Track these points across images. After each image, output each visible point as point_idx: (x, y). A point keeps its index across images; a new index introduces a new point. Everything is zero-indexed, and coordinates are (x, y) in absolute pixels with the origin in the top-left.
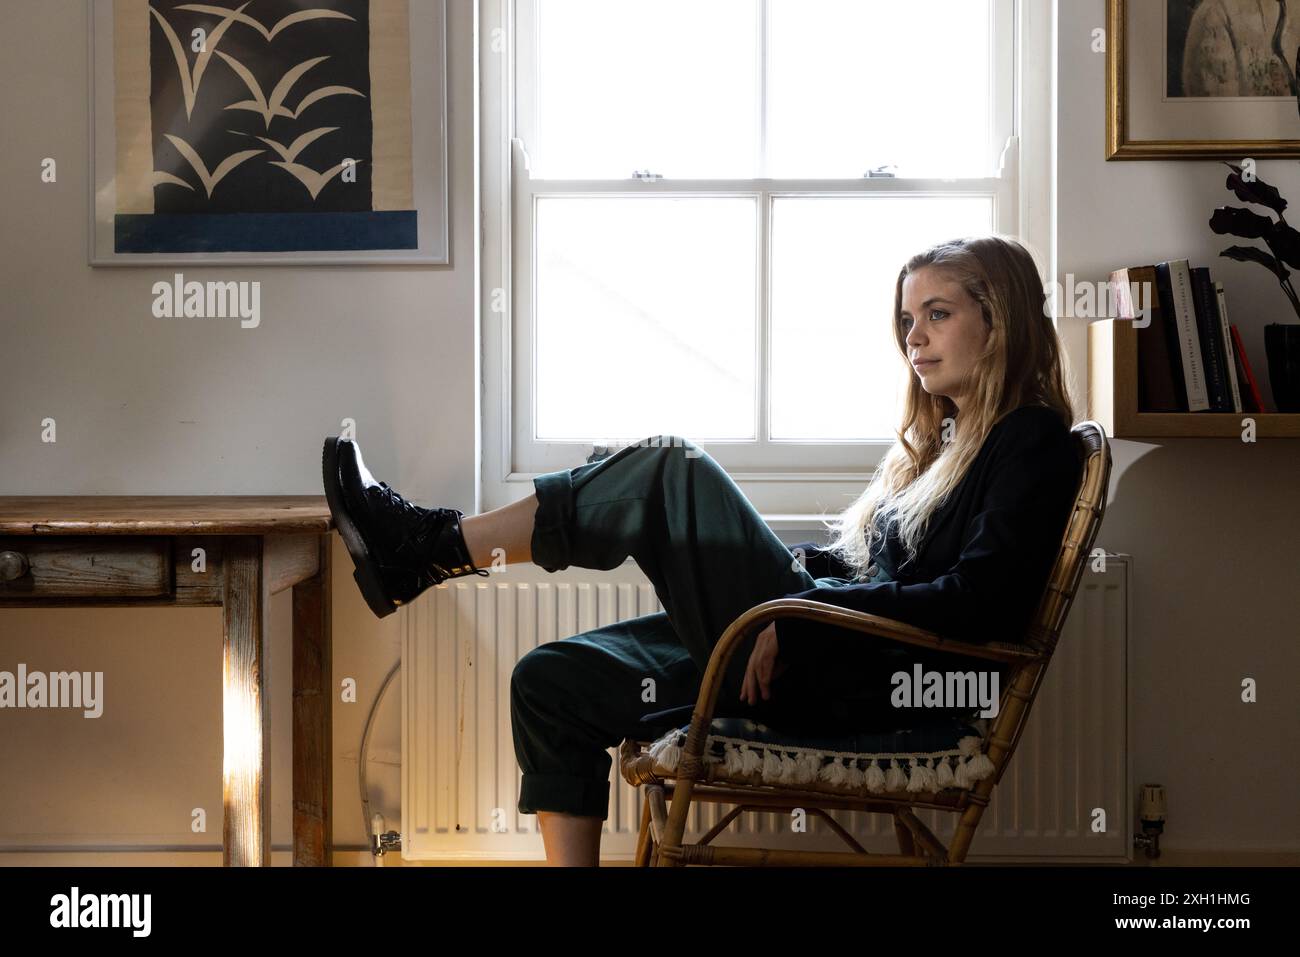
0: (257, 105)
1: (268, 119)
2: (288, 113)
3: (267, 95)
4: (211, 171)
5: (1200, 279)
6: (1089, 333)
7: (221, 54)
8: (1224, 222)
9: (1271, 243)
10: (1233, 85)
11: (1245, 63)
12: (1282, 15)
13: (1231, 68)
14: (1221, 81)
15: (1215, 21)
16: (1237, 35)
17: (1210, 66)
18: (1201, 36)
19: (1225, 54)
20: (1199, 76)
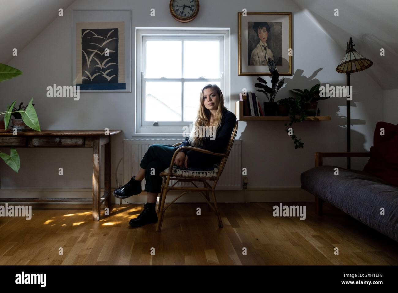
0: (99, 66)
1: (101, 68)
3: (101, 64)
4: (92, 77)
5: (253, 95)
6: (235, 104)
7: (94, 58)
8: (257, 85)
9: (265, 89)
10: (258, 64)
11: (260, 60)
12: (266, 53)
13: (258, 61)
14: (257, 63)
15: (255, 53)
16: (259, 56)
17: (255, 61)
18: (253, 56)
19: (257, 59)
20: (253, 62)
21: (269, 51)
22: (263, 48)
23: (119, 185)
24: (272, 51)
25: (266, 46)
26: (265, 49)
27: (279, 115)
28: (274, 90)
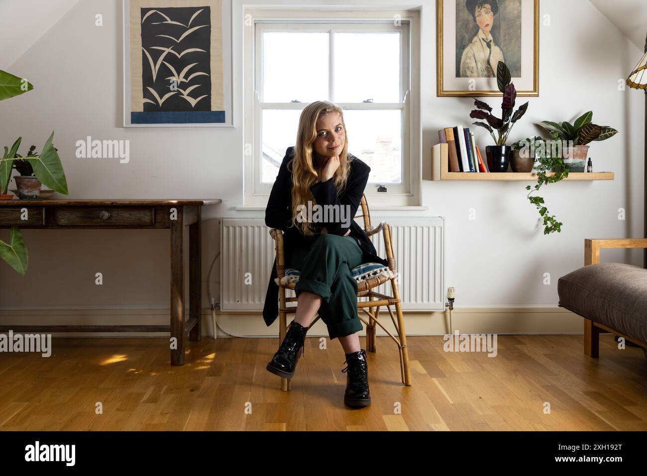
0: (175, 78)
1: (179, 83)
3: (179, 75)
4: (161, 99)
5: (466, 131)
6: (432, 149)
7: (164, 62)
8: (474, 114)
9: (488, 121)
10: (475, 74)
12: (490, 53)
13: (475, 69)
14: (472, 73)
15: (470, 54)
16: (476, 59)
17: (468, 68)
18: (466, 59)
19: (473, 64)
20: (465, 71)
21: (495, 49)
22: (485, 44)
23: (213, 303)
24: (501, 50)
25: (491, 41)
26: (489, 46)
27: (515, 170)
28: (506, 123)
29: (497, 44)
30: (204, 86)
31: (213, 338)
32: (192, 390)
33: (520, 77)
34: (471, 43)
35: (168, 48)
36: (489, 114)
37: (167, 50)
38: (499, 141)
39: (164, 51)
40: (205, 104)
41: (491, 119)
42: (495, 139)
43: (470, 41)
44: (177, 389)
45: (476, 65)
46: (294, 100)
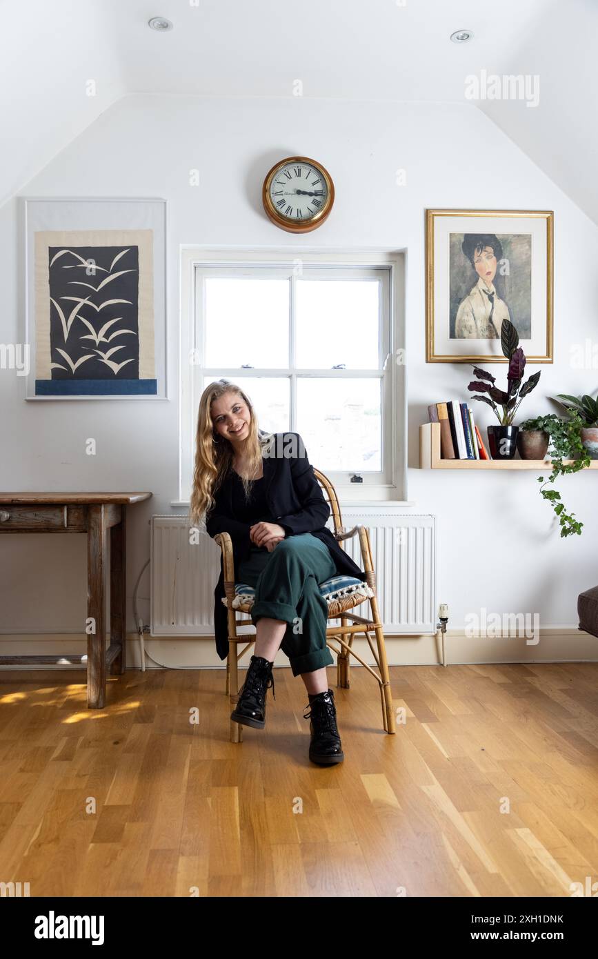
0: (93, 337)
1: (97, 343)
2: (105, 340)
3: (97, 333)
4: (74, 364)
5: (463, 408)
6: (420, 429)
7: (79, 317)
8: (473, 386)
9: (491, 394)
10: (474, 334)
11: (479, 326)
12: (493, 308)
13: (474, 328)
14: (470, 333)
15: (467, 309)
16: (475, 316)
17: (465, 327)
18: (462, 315)
19: (472, 322)
20: (461, 331)
21: (499, 303)
22: (486, 297)
23: (141, 625)
24: (507, 304)
25: (493, 293)
26: (491, 299)
27: (524, 457)
28: (512, 397)
29: (501, 297)
30: (130, 347)
31: (141, 670)
32: (116, 743)
33: (530, 338)
34: (469, 295)
35: (84, 298)
36: (492, 386)
37: (83, 301)
38: (504, 419)
39: (79, 302)
40: (132, 370)
41: (494, 392)
42: (499, 418)
43: (468, 292)
44: (96, 740)
45: (476, 323)
46: (245, 365)
